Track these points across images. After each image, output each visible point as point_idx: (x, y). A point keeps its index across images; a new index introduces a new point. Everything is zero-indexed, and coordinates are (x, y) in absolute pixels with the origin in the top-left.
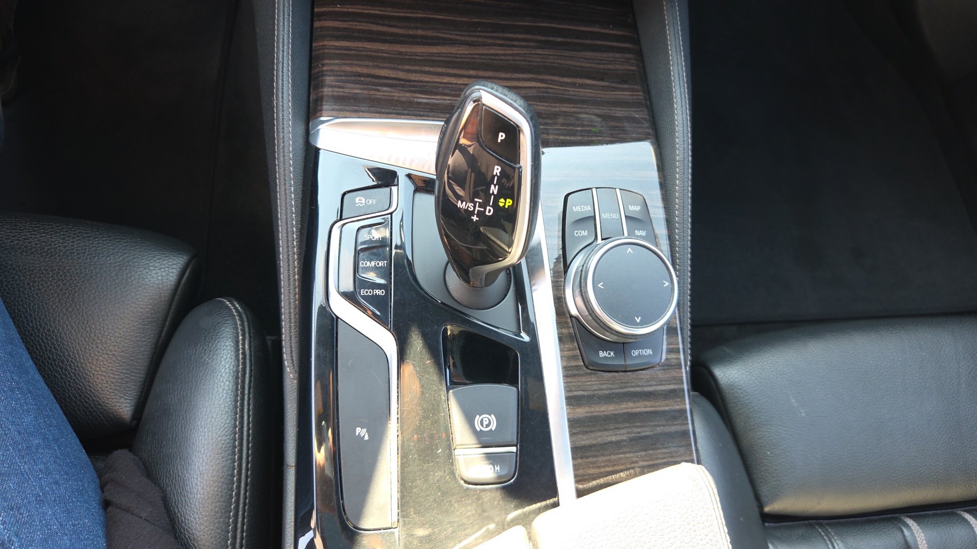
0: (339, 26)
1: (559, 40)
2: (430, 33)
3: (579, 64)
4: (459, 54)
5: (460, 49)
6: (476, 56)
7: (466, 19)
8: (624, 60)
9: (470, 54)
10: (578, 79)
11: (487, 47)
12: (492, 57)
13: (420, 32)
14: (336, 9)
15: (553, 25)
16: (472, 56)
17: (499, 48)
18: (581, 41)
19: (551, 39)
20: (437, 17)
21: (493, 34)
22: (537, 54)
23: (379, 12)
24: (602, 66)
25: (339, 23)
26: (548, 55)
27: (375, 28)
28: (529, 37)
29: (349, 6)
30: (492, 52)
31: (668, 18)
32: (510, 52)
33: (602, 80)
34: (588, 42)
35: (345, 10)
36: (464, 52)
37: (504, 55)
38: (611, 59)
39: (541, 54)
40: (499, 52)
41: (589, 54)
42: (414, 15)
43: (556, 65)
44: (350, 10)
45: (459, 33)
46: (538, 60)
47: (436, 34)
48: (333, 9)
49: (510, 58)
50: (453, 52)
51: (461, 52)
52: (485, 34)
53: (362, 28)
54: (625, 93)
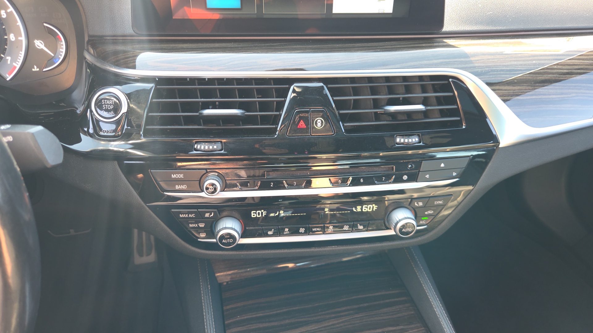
0: (241, 330)
1: (365, 305)
2: (293, 320)
3: (382, 318)
4: (313, 330)
5: (312, 326)
6: (322, 329)
7: (311, 306)
8: (405, 308)
9: (319, 328)
10: (385, 329)
11: (327, 321)
12: (332, 327)
13: (287, 321)
14: (237, 319)
15: (359, 296)
16: (321, 329)
17: (333, 320)
18: (378, 303)
19: (361, 305)
20: (294, 308)
21: (328, 312)
22: (356, 318)
23: (262, 314)
24: (395, 316)
25: (241, 328)
26: (362, 317)
27: (261, 325)
28: (348, 307)
29: (244, 315)
30: (331, 323)
31: (421, 279)
32: (341, 321)
33: (398, 325)
34: (382, 302)
35: (243, 318)
36: (316, 328)
37: (338, 324)
38: (399, 310)
39: (358, 317)
40: (335, 322)
41: (385, 310)
42: (281, 311)
43: (369, 322)
44: (245, 317)
45: (309, 316)
46: (358, 322)
47: (297, 320)
48: (236, 320)
49: (342, 325)
50: (309, 329)
51: (313, 328)
52: (324, 313)
53: (254, 327)
54: (414, 331)
